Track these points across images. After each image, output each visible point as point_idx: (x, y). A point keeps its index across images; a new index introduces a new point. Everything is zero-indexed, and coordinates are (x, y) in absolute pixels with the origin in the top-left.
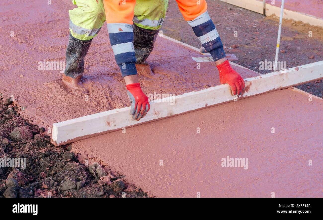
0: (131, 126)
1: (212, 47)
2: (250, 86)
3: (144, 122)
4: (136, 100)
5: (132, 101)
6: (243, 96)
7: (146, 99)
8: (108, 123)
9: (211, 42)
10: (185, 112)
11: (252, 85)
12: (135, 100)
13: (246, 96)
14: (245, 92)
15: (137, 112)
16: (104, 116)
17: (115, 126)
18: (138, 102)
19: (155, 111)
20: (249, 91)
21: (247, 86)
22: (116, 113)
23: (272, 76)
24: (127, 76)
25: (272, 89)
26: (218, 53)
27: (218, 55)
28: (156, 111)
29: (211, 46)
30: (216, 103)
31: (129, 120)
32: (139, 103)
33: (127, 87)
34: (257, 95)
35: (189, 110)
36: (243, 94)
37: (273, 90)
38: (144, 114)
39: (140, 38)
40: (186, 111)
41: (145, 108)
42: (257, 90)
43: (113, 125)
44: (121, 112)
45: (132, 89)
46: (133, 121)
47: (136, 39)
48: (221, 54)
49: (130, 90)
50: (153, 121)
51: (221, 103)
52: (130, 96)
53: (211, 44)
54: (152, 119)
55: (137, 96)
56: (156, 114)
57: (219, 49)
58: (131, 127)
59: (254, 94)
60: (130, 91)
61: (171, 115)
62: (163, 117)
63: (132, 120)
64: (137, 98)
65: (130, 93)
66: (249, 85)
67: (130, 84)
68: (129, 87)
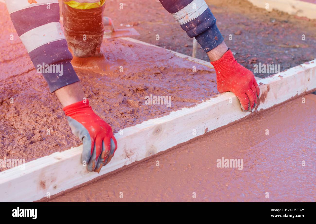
0: (84, 183)
1: (196, 30)
2: (267, 92)
3: (107, 173)
4: (91, 133)
5: (83, 138)
6: (257, 110)
7: (109, 129)
8: (41, 184)
9: (194, 21)
10: (175, 146)
11: (270, 90)
12: (89, 135)
13: (262, 109)
14: (261, 102)
15: (95, 156)
16: (35, 172)
17: (55, 187)
18: (96, 138)
19: (125, 150)
20: (266, 100)
21: (263, 93)
22: (58, 163)
23: (296, 73)
24: (62, 89)
25: (294, 95)
26: (208, 39)
27: (209, 42)
28: (127, 149)
29: (193, 28)
30: (220, 126)
31: (81, 172)
32: (98, 140)
33: (66, 111)
34: (276, 106)
35: (180, 142)
36: (257, 107)
37: (296, 96)
38: (108, 159)
39: (80, 23)
40: (175, 144)
41: (110, 148)
42: (276, 98)
43: (51, 187)
44: (67, 160)
45: (77, 113)
46: (87, 174)
47: (74, 25)
48: (215, 39)
49: (74, 116)
50: (123, 169)
51: (228, 125)
52: (76, 127)
53: (193, 26)
54: (121, 166)
55: (92, 127)
56: (128, 156)
57: (210, 31)
58: (85, 186)
59: (272, 106)
60: (74, 118)
61: (152, 155)
62: (139, 160)
63: (85, 172)
64: (93, 130)
65: (75, 122)
66: (267, 90)
67: (72, 105)
68: (71, 109)
